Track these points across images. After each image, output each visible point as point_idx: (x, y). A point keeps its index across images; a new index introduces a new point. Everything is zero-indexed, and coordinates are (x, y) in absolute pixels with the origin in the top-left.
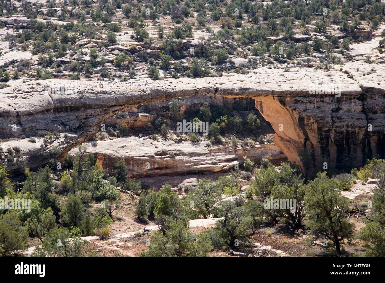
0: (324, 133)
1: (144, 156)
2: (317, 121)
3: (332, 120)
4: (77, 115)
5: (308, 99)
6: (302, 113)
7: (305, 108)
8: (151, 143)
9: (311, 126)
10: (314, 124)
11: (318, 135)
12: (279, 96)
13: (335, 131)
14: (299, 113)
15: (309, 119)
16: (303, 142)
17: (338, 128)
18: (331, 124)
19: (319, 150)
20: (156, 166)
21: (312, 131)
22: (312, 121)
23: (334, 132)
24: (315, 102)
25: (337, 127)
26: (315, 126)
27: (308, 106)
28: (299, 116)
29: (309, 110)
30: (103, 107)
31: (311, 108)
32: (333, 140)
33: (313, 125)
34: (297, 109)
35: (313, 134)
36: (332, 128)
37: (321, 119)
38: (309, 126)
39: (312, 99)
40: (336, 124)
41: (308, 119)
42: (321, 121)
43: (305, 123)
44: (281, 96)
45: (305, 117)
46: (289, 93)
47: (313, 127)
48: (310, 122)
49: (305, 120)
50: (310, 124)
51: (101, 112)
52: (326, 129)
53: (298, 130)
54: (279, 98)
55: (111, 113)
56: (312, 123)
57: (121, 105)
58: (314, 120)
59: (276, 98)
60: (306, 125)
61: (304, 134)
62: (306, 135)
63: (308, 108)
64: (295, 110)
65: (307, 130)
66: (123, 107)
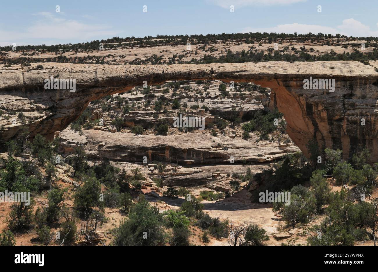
0: (335, 123)
1: (202, 148)
2: (326, 109)
3: (344, 107)
4: (51, 95)
6: (310, 99)
7: (312, 94)
8: (211, 138)
9: (320, 113)
10: (323, 111)
11: (329, 124)
12: (284, 81)
13: (348, 120)
14: (306, 100)
16: (313, 134)
17: (351, 117)
18: (342, 111)
19: (331, 142)
20: (212, 157)
21: (322, 120)
22: (320, 108)
23: (346, 121)
25: (349, 115)
26: (324, 114)
27: (317, 91)
28: (306, 103)
29: (317, 95)
31: (319, 94)
32: (345, 130)
33: (321, 113)
34: (304, 95)
35: (323, 124)
36: (344, 116)
37: (331, 106)
38: (318, 115)
40: (348, 112)
41: (316, 107)
42: (331, 109)
43: (313, 110)
44: (286, 81)
45: (312, 103)
46: (294, 76)
47: (322, 115)
48: (319, 109)
49: (313, 107)
50: (318, 112)
52: (337, 117)
53: (307, 119)
54: (285, 82)
55: (94, 95)
56: (321, 111)
57: (104, 87)
58: (323, 108)
59: (281, 83)
60: (314, 113)
61: (313, 124)
62: (315, 125)
63: (316, 94)
64: (302, 96)
65: (316, 119)
66: (106, 88)
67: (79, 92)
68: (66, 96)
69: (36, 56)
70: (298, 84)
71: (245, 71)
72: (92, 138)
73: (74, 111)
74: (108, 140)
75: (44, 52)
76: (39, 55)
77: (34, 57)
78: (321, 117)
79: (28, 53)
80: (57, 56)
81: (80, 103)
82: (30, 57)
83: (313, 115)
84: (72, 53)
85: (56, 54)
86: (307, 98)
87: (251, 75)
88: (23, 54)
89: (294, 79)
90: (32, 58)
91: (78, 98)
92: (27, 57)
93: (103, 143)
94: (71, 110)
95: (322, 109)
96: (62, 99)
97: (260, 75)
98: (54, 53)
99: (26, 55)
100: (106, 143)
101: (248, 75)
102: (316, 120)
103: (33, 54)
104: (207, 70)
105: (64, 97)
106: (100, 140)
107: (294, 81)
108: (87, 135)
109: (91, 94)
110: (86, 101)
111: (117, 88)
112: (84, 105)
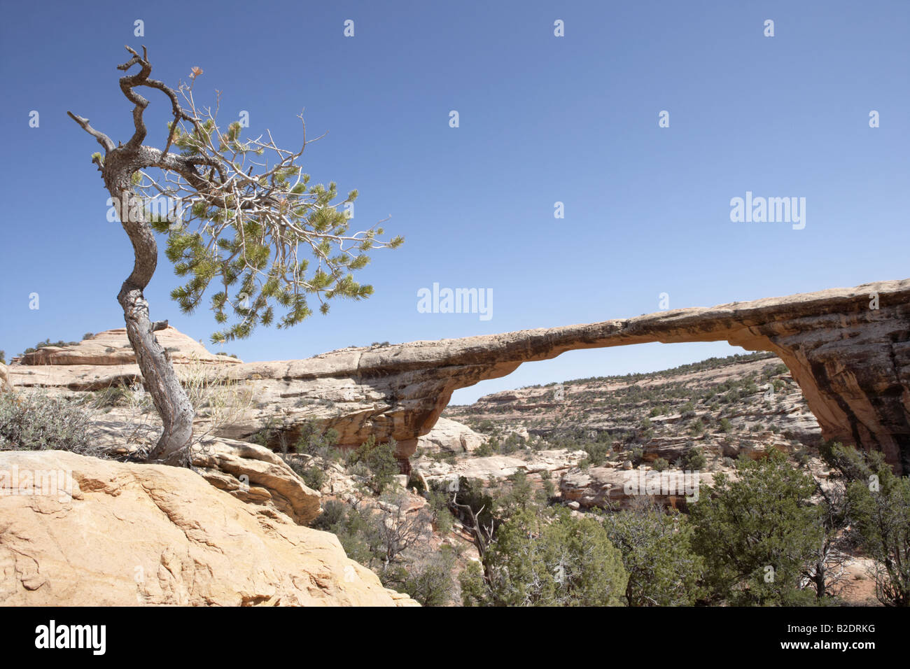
0: (884, 399)
2: (851, 368)
3: (892, 360)
4: (390, 381)
5: (821, 319)
6: (812, 352)
7: (816, 340)
9: (843, 380)
10: (846, 375)
11: (873, 404)
12: (760, 324)
14: (807, 354)
15: (833, 366)
16: (848, 428)
18: (889, 370)
19: (893, 445)
21: (853, 394)
22: (839, 368)
23: (908, 392)
24: (844, 325)
26: (852, 381)
27: (825, 335)
28: (809, 360)
29: (827, 342)
30: (426, 367)
31: (832, 339)
33: (845, 378)
34: (801, 347)
35: (859, 404)
36: (898, 380)
37: (859, 362)
38: (839, 383)
39: (834, 318)
40: (905, 370)
41: (831, 367)
42: (862, 366)
43: (829, 376)
44: (764, 323)
45: (821, 361)
46: (772, 310)
47: (848, 385)
48: (837, 372)
49: (827, 369)
50: (839, 379)
51: (423, 374)
52: (883, 385)
53: (826, 398)
54: (760, 327)
55: (450, 379)
56: (843, 374)
57: (462, 365)
58: (844, 366)
59: (755, 329)
60: (831, 382)
61: (841, 406)
62: (845, 408)
63: (824, 340)
64: (798, 348)
65: (841, 394)
66: (466, 367)
67: (425, 373)
68: (408, 381)
70: (787, 325)
71: (678, 315)
72: (596, 479)
73: (421, 403)
74: (615, 481)
77: (600, 389)
78: (847, 388)
80: (628, 386)
81: (429, 392)
82: (595, 389)
83: (831, 385)
84: (647, 381)
85: (628, 384)
86: (808, 350)
87: (688, 319)
88: (588, 387)
89: (777, 318)
91: (424, 384)
92: (592, 390)
93: (608, 486)
94: (415, 402)
95: (842, 369)
96: (404, 386)
97: (705, 317)
98: (625, 383)
100: (613, 486)
101: (683, 320)
102: (841, 397)
103: (600, 387)
104: (617, 322)
105: (406, 383)
106: (606, 480)
107: (779, 321)
108: (591, 474)
109: (445, 377)
110: (440, 388)
111: (482, 365)
112: (438, 394)
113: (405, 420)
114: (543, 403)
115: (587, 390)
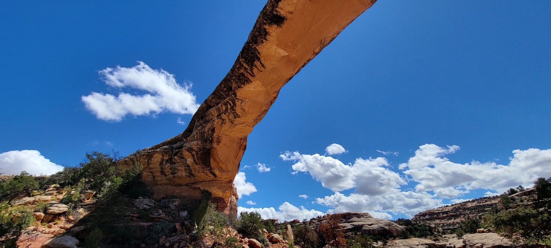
57: (217, 104)
66: (220, 105)
69: (489, 202)
75: (495, 199)
76: (491, 202)
77: (487, 203)
79: (481, 202)
82: (483, 204)
88: (478, 203)
90: (485, 204)
92: (481, 204)
99: (481, 203)
103: (486, 201)
109: (212, 119)
110: (211, 128)
111: (228, 98)
112: (212, 134)
113: (194, 159)
114: (451, 214)
115: (478, 204)
